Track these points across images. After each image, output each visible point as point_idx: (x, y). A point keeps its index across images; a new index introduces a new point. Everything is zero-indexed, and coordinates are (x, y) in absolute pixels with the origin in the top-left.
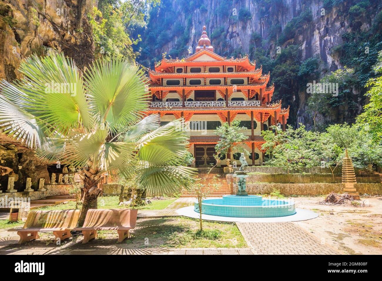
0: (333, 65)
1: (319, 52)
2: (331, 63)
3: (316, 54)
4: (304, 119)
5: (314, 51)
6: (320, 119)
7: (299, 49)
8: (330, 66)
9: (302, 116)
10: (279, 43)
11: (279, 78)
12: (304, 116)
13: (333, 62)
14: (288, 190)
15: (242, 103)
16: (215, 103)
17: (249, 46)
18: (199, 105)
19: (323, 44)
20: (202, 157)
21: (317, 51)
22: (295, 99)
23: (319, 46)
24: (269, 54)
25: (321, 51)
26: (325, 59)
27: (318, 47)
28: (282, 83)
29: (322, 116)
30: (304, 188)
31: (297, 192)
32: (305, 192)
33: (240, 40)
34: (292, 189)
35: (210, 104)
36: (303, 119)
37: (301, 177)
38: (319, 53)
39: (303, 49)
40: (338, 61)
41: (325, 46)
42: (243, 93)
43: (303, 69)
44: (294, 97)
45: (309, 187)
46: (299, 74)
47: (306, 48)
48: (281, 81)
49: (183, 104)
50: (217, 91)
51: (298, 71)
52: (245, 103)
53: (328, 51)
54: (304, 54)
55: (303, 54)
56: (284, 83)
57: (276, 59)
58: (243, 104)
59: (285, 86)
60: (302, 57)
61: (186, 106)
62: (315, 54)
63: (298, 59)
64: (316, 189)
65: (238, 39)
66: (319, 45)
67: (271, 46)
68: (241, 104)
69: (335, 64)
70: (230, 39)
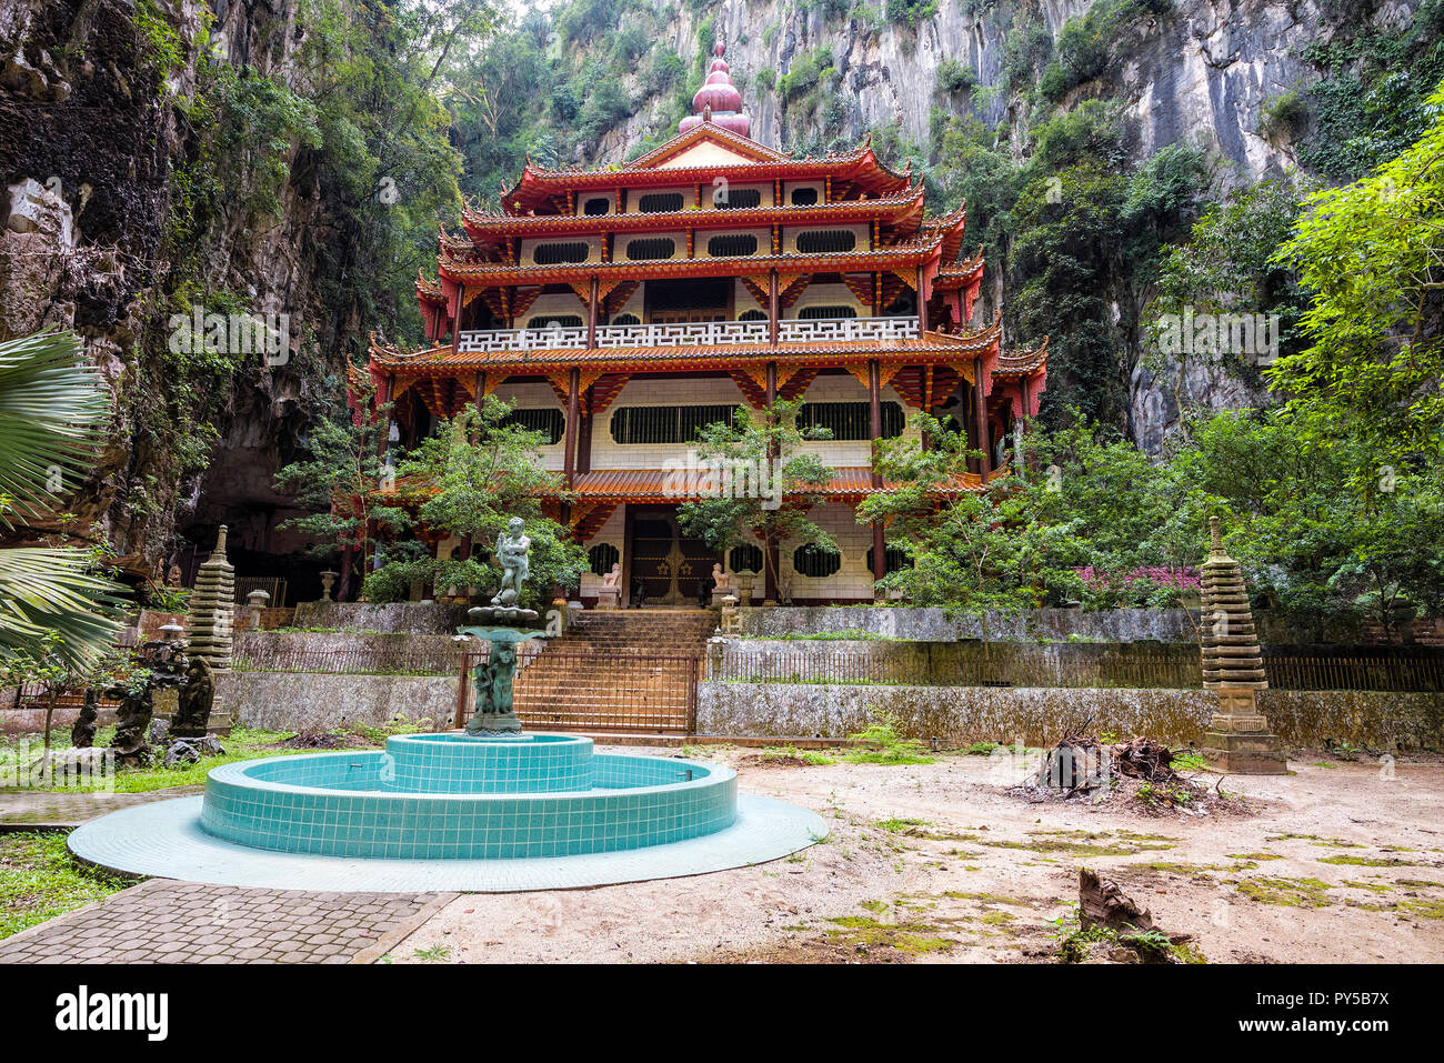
0: (1271, 174)
1: (1207, 122)
2: (1262, 164)
3: (1198, 133)
4: (1165, 400)
5: (1190, 119)
6: (1234, 400)
7: (1127, 116)
8: (1261, 177)
9: (1155, 389)
10: (1045, 94)
11: (1037, 232)
12: (1162, 389)
13: (1271, 160)
14: (962, 721)
15: (839, 328)
16: (723, 331)
17: (929, 115)
18: (656, 341)
19: (1224, 93)
20: (659, 563)
21: (1200, 120)
22: (1118, 316)
23: (1208, 101)
24: (1005, 137)
25: (1217, 121)
26: (1238, 152)
27: (1204, 106)
28: (1054, 248)
29: (1240, 386)
30: (1041, 710)
31: (1006, 731)
32: (1046, 728)
33: (895, 92)
34: (984, 714)
35: (703, 336)
36: (1160, 399)
37: (1060, 654)
38: (1209, 129)
39: (1144, 116)
40: (1290, 157)
41: (1232, 99)
42: (849, 285)
43: (1139, 192)
44: (1115, 306)
45: (1066, 704)
46: (1127, 211)
47: (1156, 111)
48: (1049, 243)
49: (588, 335)
50: (738, 283)
51: (1122, 200)
52: (853, 328)
53: (1245, 117)
54: (1148, 134)
55: (1143, 133)
56: (1062, 249)
57: (1033, 158)
58: (840, 332)
59: (1067, 261)
60: (1143, 144)
61: (600, 345)
62: (1193, 131)
63: (1122, 154)
64: (1103, 716)
65: (886, 92)
66: (1206, 98)
67: (1012, 110)
68: (835, 332)
69: (1279, 168)
70: (857, 91)
